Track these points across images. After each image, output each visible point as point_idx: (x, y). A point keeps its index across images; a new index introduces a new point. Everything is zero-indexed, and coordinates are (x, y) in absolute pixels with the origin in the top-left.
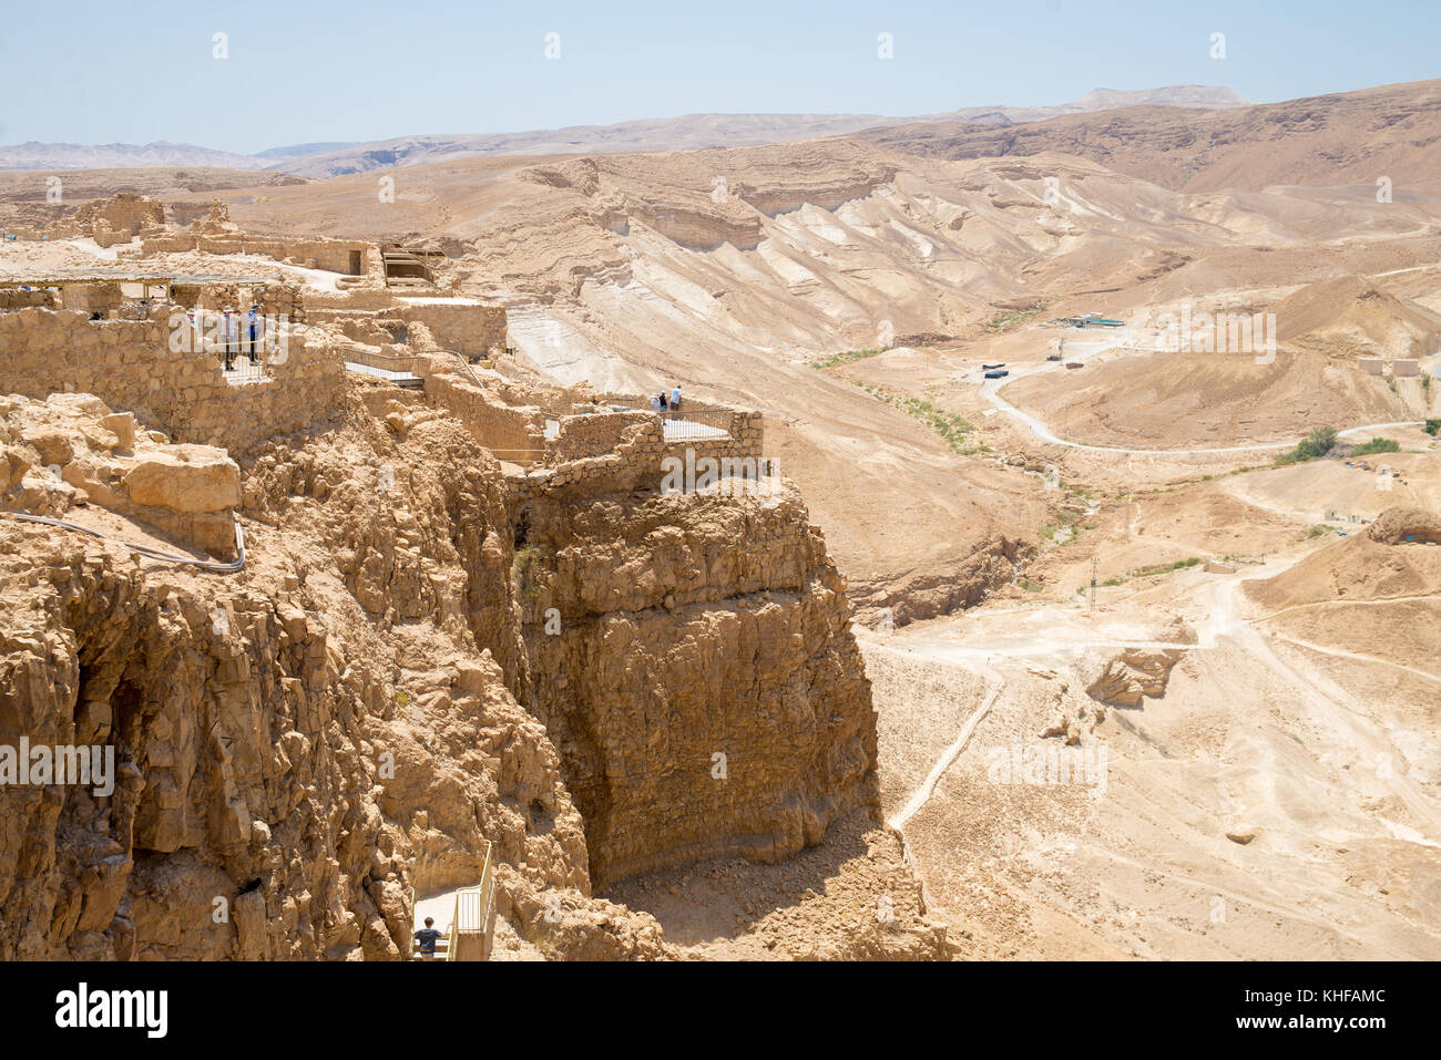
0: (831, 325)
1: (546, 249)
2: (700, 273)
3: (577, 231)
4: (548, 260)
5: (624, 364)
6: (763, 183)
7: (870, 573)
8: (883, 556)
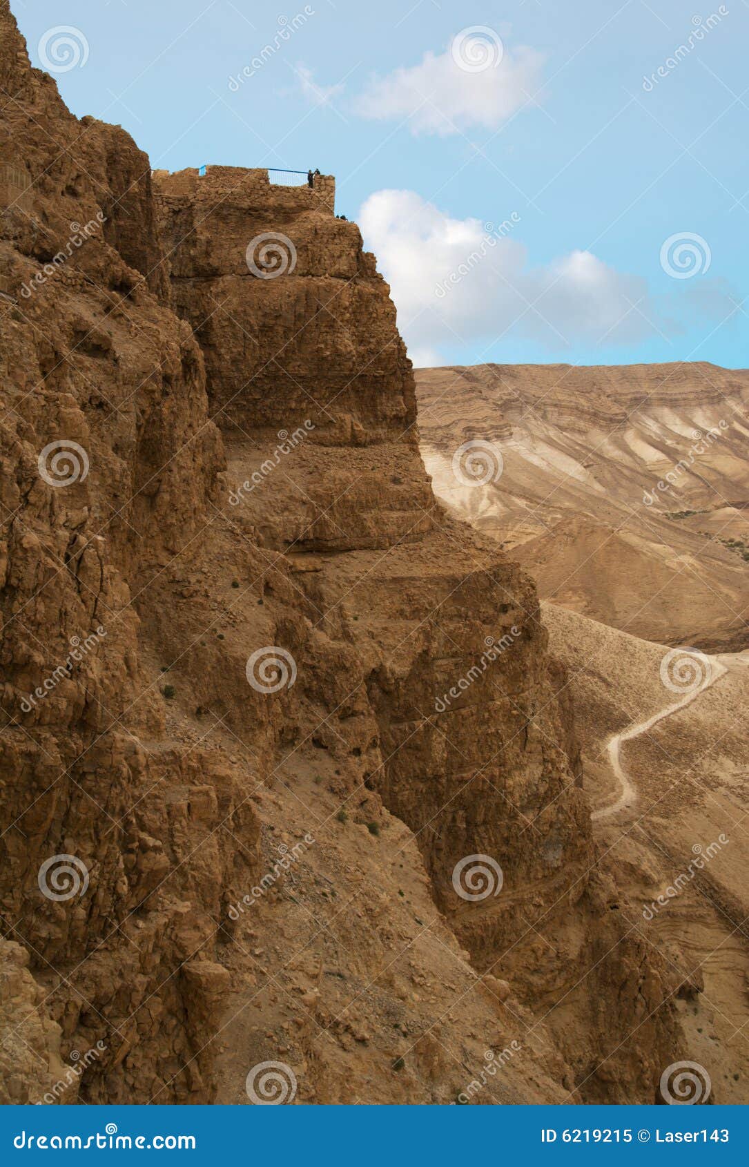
0: (677, 493)
1: (447, 413)
2: (575, 450)
3: (472, 403)
4: (447, 420)
5: (494, 491)
6: (632, 391)
7: (664, 636)
8: (675, 625)
